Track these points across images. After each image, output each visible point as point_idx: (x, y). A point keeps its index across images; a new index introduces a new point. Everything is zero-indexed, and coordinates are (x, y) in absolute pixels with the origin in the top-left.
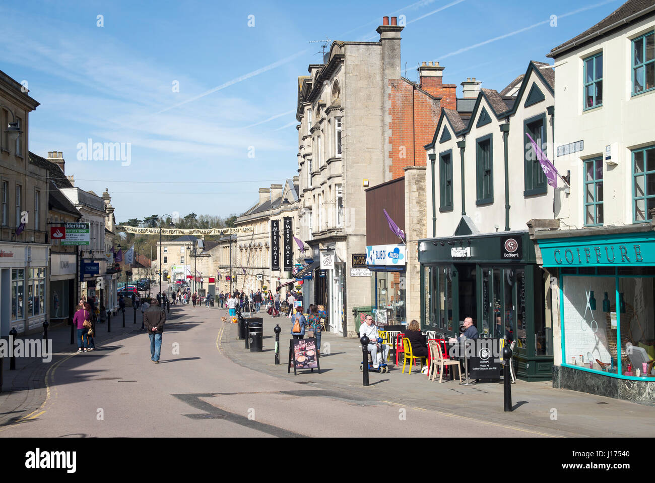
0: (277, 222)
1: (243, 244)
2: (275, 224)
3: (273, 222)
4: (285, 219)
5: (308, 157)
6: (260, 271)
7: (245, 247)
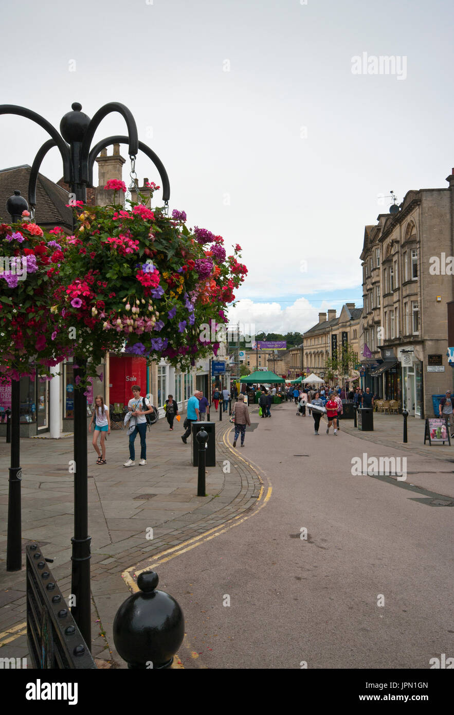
0: (336, 335)
1: (308, 351)
2: (334, 337)
3: (333, 335)
4: (343, 333)
5: (377, 284)
6: (322, 370)
7: (310, 353)
